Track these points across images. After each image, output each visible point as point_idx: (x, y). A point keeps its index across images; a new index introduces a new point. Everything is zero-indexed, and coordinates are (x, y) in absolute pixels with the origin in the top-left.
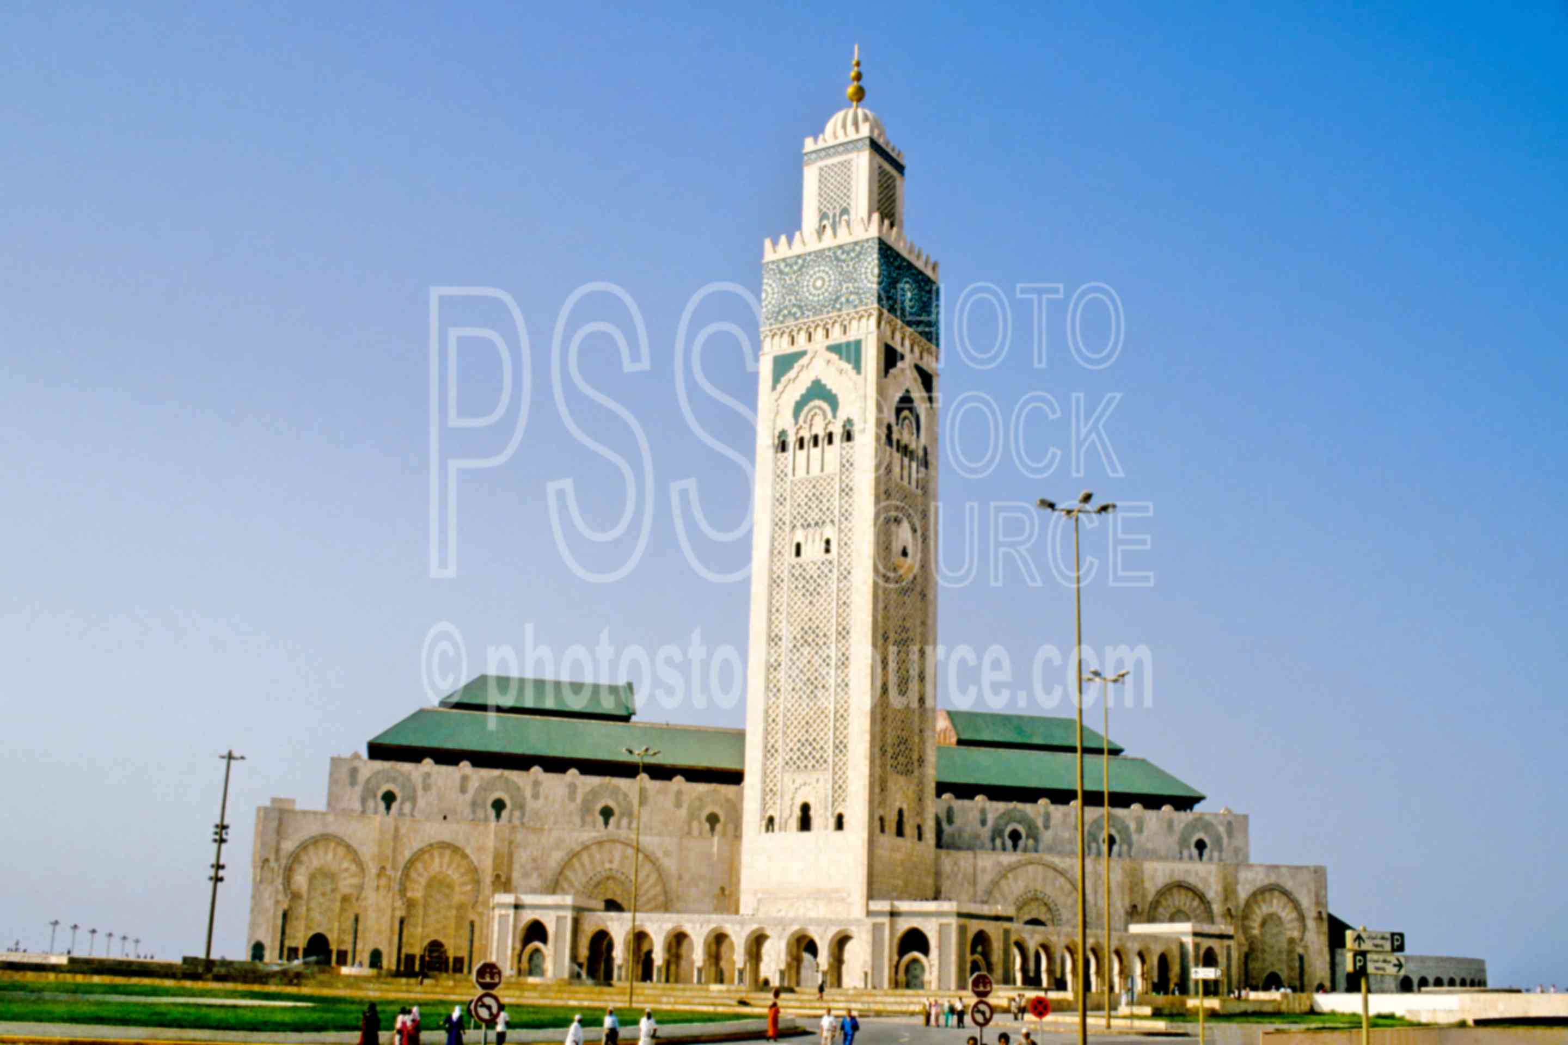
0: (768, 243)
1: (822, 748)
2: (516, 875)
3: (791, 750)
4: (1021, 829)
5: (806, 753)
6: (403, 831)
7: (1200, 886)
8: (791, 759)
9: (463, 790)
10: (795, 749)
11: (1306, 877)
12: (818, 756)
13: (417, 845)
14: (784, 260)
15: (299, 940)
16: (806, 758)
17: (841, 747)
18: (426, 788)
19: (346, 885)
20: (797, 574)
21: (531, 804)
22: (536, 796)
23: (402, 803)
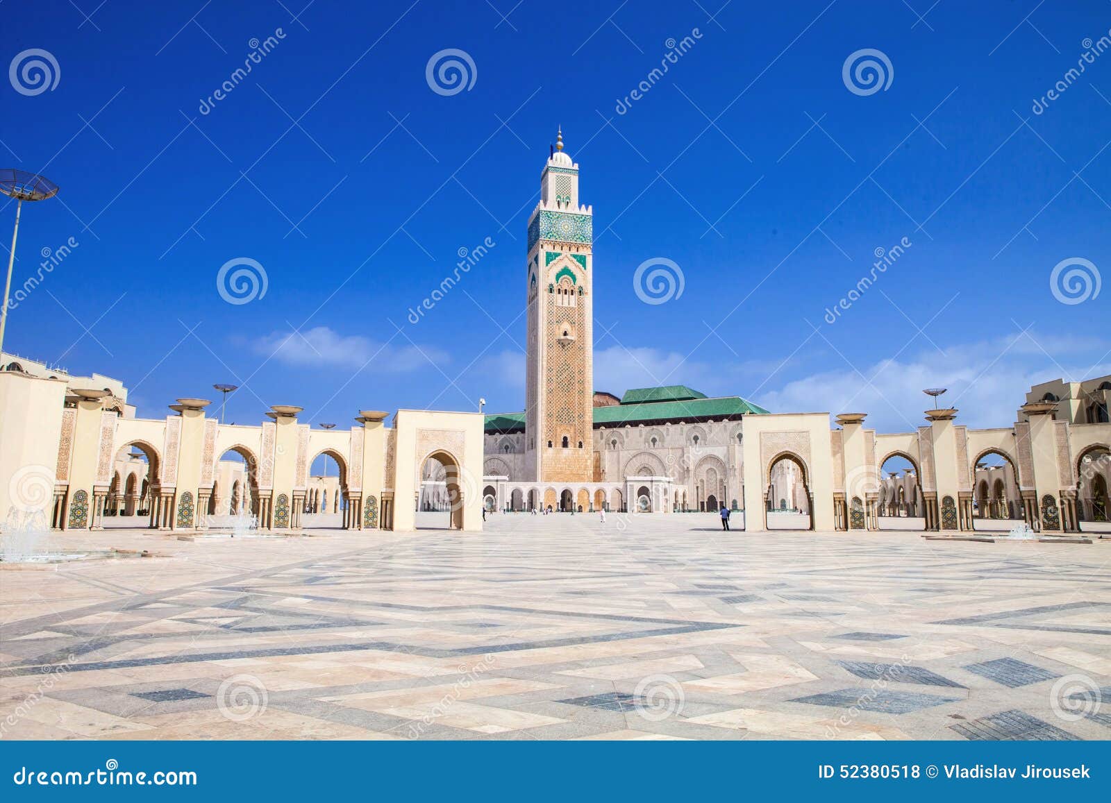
4: (656, 437)
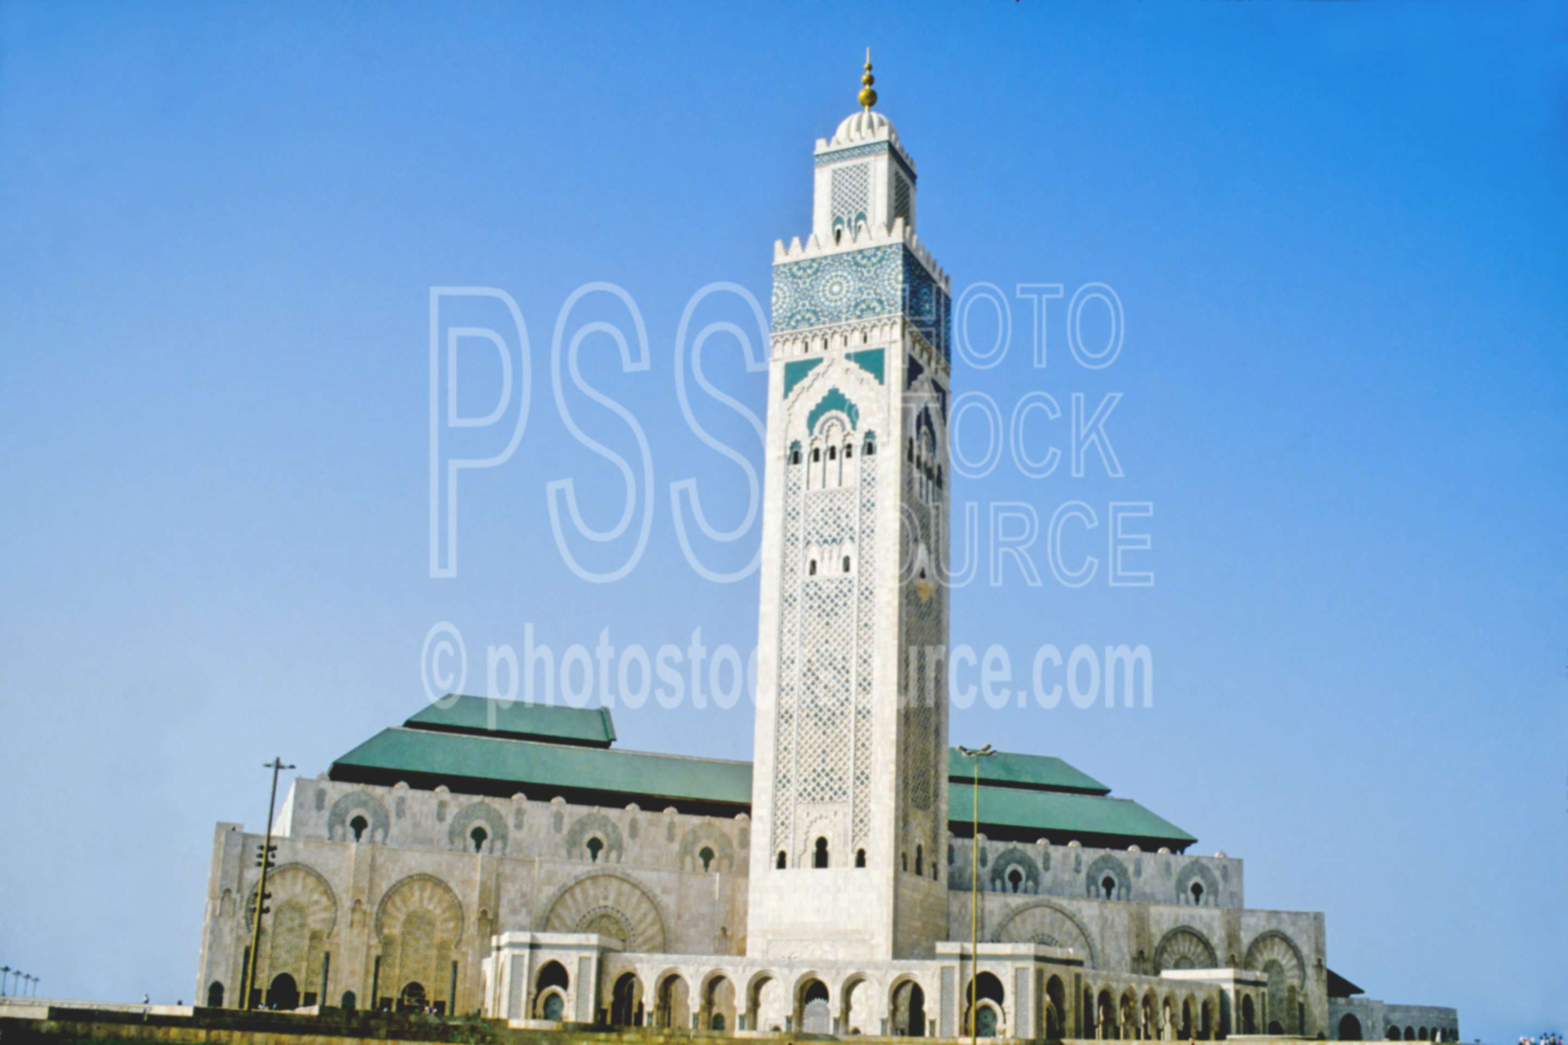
0: (778, 245)
1: (840, 779)
2: (503, 912)
3: (806, 780)
4: (1020, 869)
5: (823, 784)
6: (380, 860)
7: (1205, 931)
8: (805, 790)
9: (441, 818)
10: (810, 779)
11: (1303, 923)
12: (836, 788)
13: (395, 877)
14: (797, 263)
15: (264, 982)
16: (822, 789)
17: (862, 778)
18: (400, 814)
19: (316, 920)
20: (812, 593)
21: (513, 834)
22: (519, 826)
23: (373, 831)
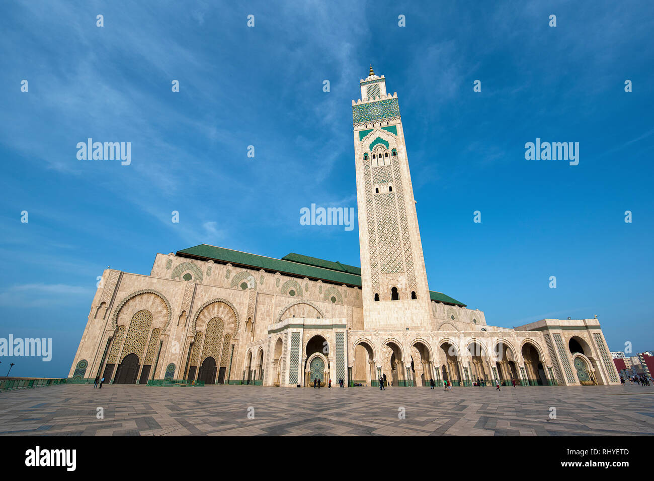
0: (353, 101)
1: (400, 263)
2: (258, 319)
3: (384, 265)
5: (392, 265)
6: (199, 291)
8: (384, 268)
9: (227, 277)
10: (386, 264)
12: (398, 267)
14: (360, 105)
17: (410, 263)
18: (208, 274)
19: (158, 322)
20: (378, 198)
21: (259, 286)
22: (262, 283)
23: (196, 279)
